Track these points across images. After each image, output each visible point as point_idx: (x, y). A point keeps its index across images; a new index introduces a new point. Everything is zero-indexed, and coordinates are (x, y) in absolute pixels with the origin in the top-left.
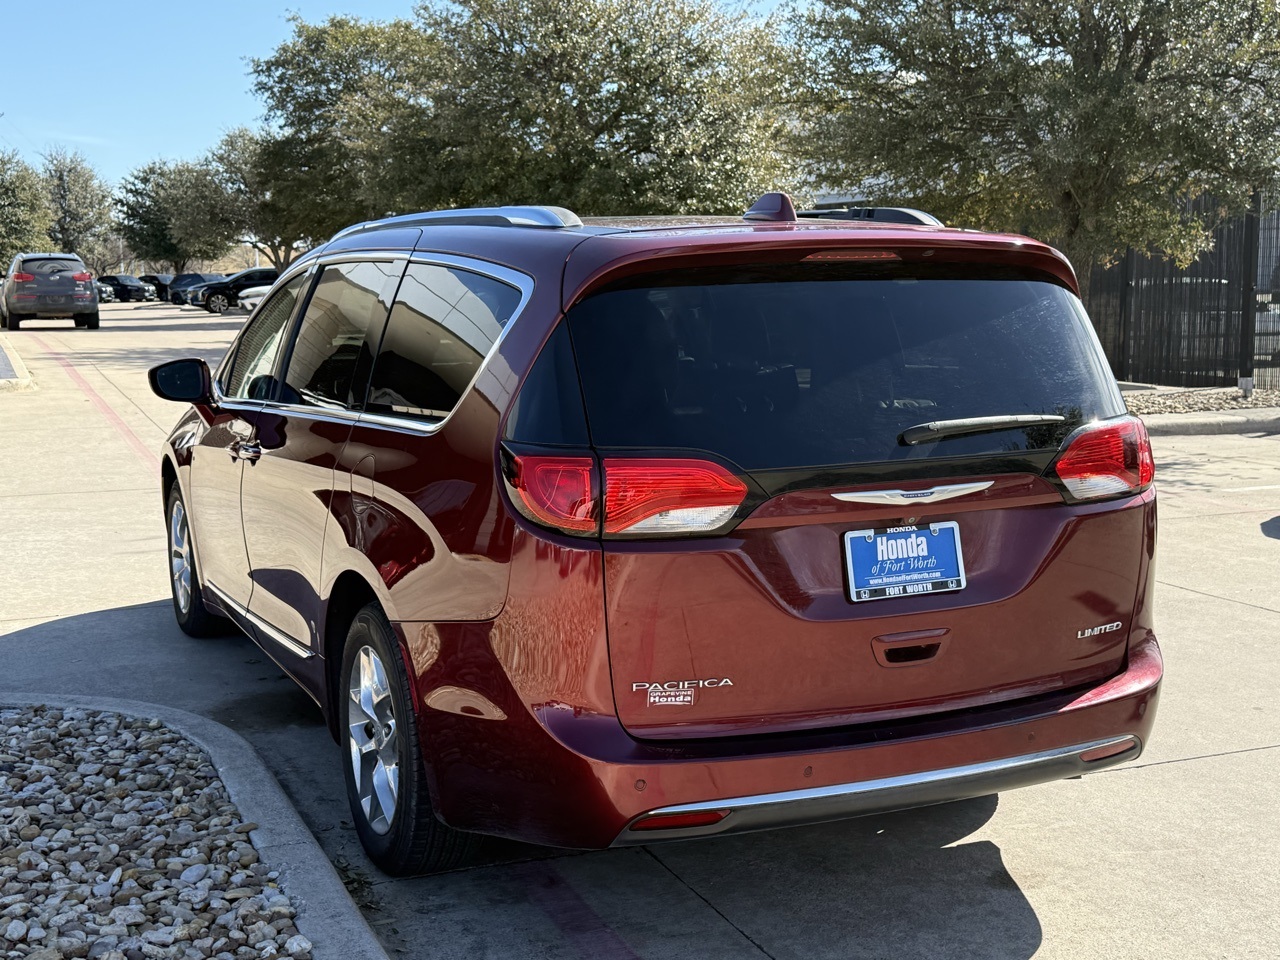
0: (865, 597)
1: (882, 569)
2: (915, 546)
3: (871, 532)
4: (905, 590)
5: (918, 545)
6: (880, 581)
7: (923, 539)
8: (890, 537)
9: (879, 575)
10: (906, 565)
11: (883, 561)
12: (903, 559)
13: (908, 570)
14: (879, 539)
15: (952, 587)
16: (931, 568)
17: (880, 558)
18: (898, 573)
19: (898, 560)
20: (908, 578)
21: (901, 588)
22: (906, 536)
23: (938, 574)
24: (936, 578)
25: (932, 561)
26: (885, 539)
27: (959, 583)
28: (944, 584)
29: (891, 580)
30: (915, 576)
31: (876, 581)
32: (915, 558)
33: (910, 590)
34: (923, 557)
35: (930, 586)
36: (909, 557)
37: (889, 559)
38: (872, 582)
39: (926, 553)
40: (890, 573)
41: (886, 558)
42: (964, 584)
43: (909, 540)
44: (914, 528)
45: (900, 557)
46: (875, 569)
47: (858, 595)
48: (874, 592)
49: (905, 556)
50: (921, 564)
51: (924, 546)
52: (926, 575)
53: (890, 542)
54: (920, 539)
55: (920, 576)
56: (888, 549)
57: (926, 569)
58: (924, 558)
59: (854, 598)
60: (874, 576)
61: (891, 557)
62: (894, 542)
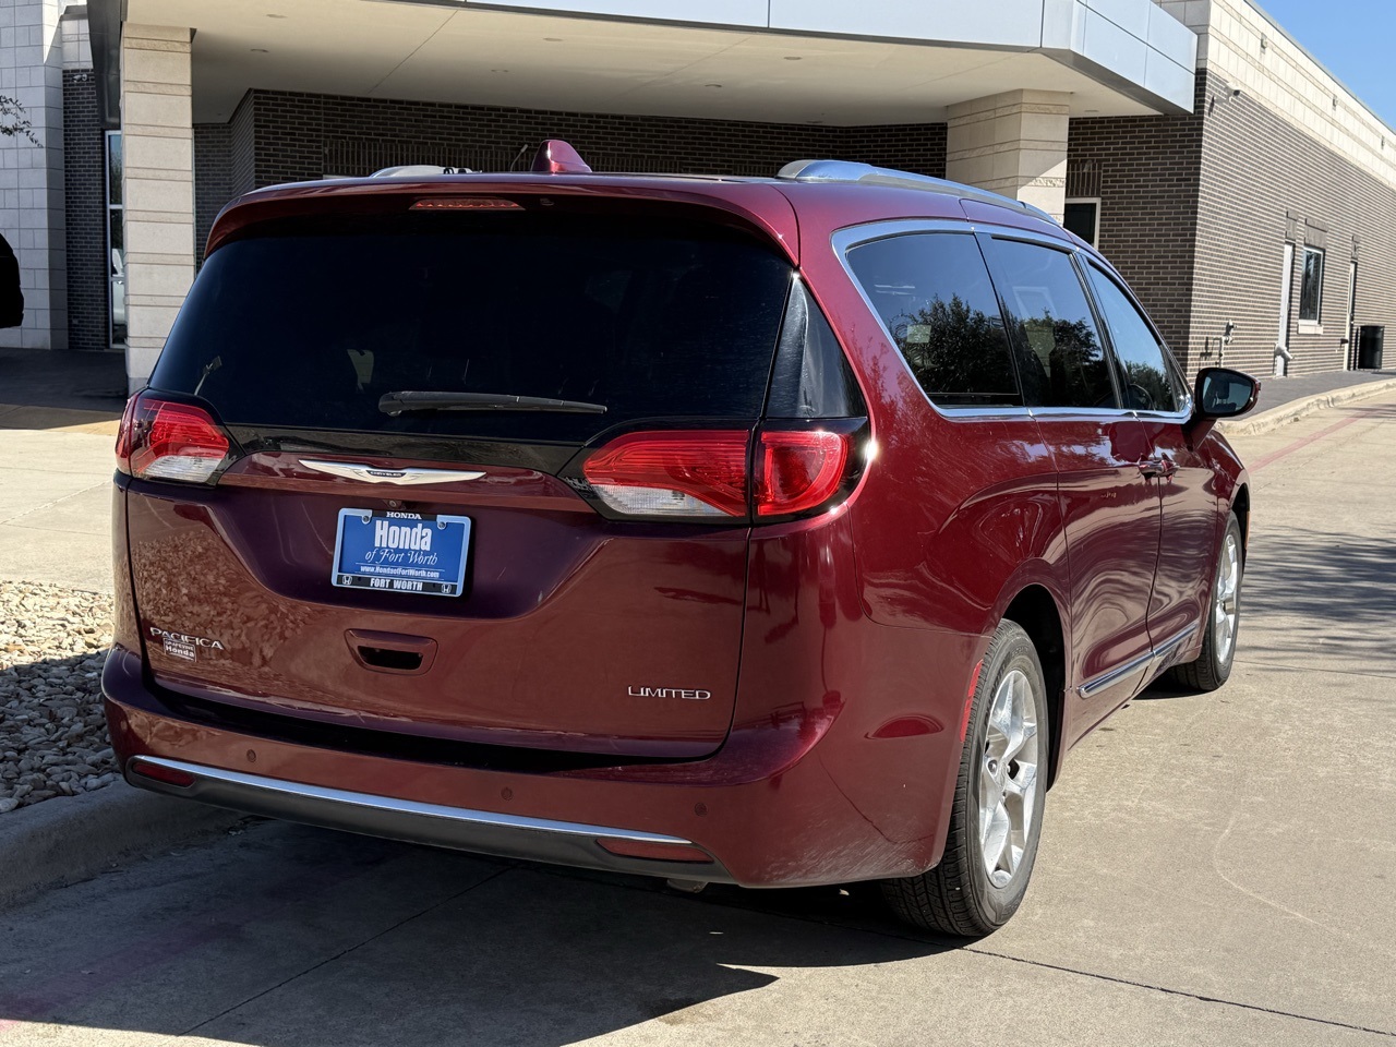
0: (347, 584)
1: (378, 557)
2: (418, 538)
3: (369, 513)
4: (391, 585)
5: (422, 537)
6: (372, 570)
7: (429, 531)
8: (393, 522)
9: (373, 564)
10: (404, 558)
11: (380, 548)
12: (403, 550)
13: (405, 564)
14: (379, 523)
15: (446, 592)
16: (430, 566)
17: (377, 544)
18: (395, 564)
19: (397, 551)
20: (404, 572)
21: (388, 581)
22: (412, 524)
23: (436, 575)
24: (433, 579)
25: (433, 559)
26: (386, 523)
27: (454, 589)
28: (437, 587)
30: (412, 572)
31: (366, 569)
32: (416, 551)
33: (397, 584)
34: (425, 551)
35: (420, 586)
36: (410, 549)
37: (388, 547)
38: (363, 569)
39: (428, 548)
40: (386, 563)
41: (384, 545)
42: (459, 592)
44: (418, 516)
45: (401, 547)
46: (369, 556)
47: (340, 579)
48: (357, 580)
49: (407, 547)
50: (421, 559)
51: (428, 539)
52: (423, 573)
53: (393, 528)
55: (417, 573)
56: (387, 535)
57: (425, 566)
58: (426, 553)
59: (334, 582)
60: (366, 563)
61: (391, 545)
62: (397, 528)
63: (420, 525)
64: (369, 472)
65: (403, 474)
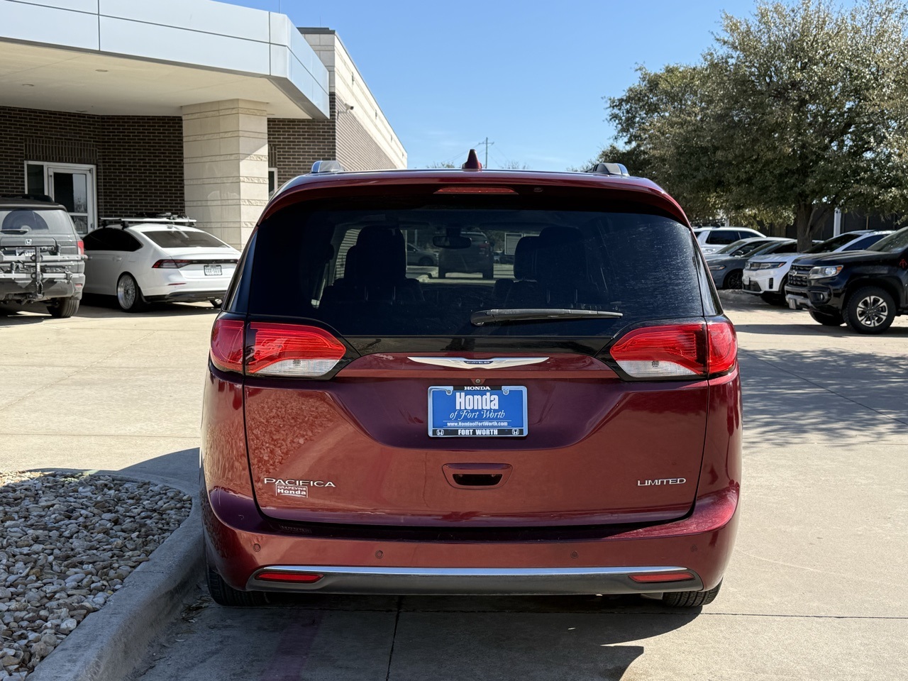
0: (440, 434)
1: (459, 416)
2: (490, 401)
3: (451, 388)
4: (474, 432)
5: (491, 401)
6: (456, 424)
7: (496, 397)
8: (468, 393)
9: (456, 420)
10: (479, 415)
11: (460, 410)
12: (478, 410)
13: (480, 418)
14: (458, 394)
15: (516, 434)
16: (500, 419)
17: (458, 408)
18: (473, 420)
19: (473, 411)
20: (480, 424)
21: (471, 431)
22: (482, 393)
23: (506, 424)
24: (503, 426)
25: (502, 414)
26: (463, 394)
27: (521, 431)
28: (510, 432)
29: (463, 424)
30: (486, 424)
31: (452, 424)
32: (487, 410)
33: (478, 432)
35: (496, 432)
36: (482, 409)
37: (466, 409)
38: (449, 424)
39: (497, 407)
40: (466, 419)
41: (463, 408)
42: (526, 433)
43: (484, 397)
44: (488, 388)
45: (476, 408)
46: (452, 415)
47: (434, 432)
48: (446, 432)
49: (480, 408)
50: (492, 415)
51: (496, 402)
52: (495, 424)
53: (468, 397)
54: (493, 397)
55: (490, 424)
56: (463, 401)
57: (496, 419)
58: (495, 411)
59: (430, 434)
60: (450, 420)
61: (468, 408)
62: (471, 397)
63: (488, 394)
64: (466, 362)
65: (491, 362)
